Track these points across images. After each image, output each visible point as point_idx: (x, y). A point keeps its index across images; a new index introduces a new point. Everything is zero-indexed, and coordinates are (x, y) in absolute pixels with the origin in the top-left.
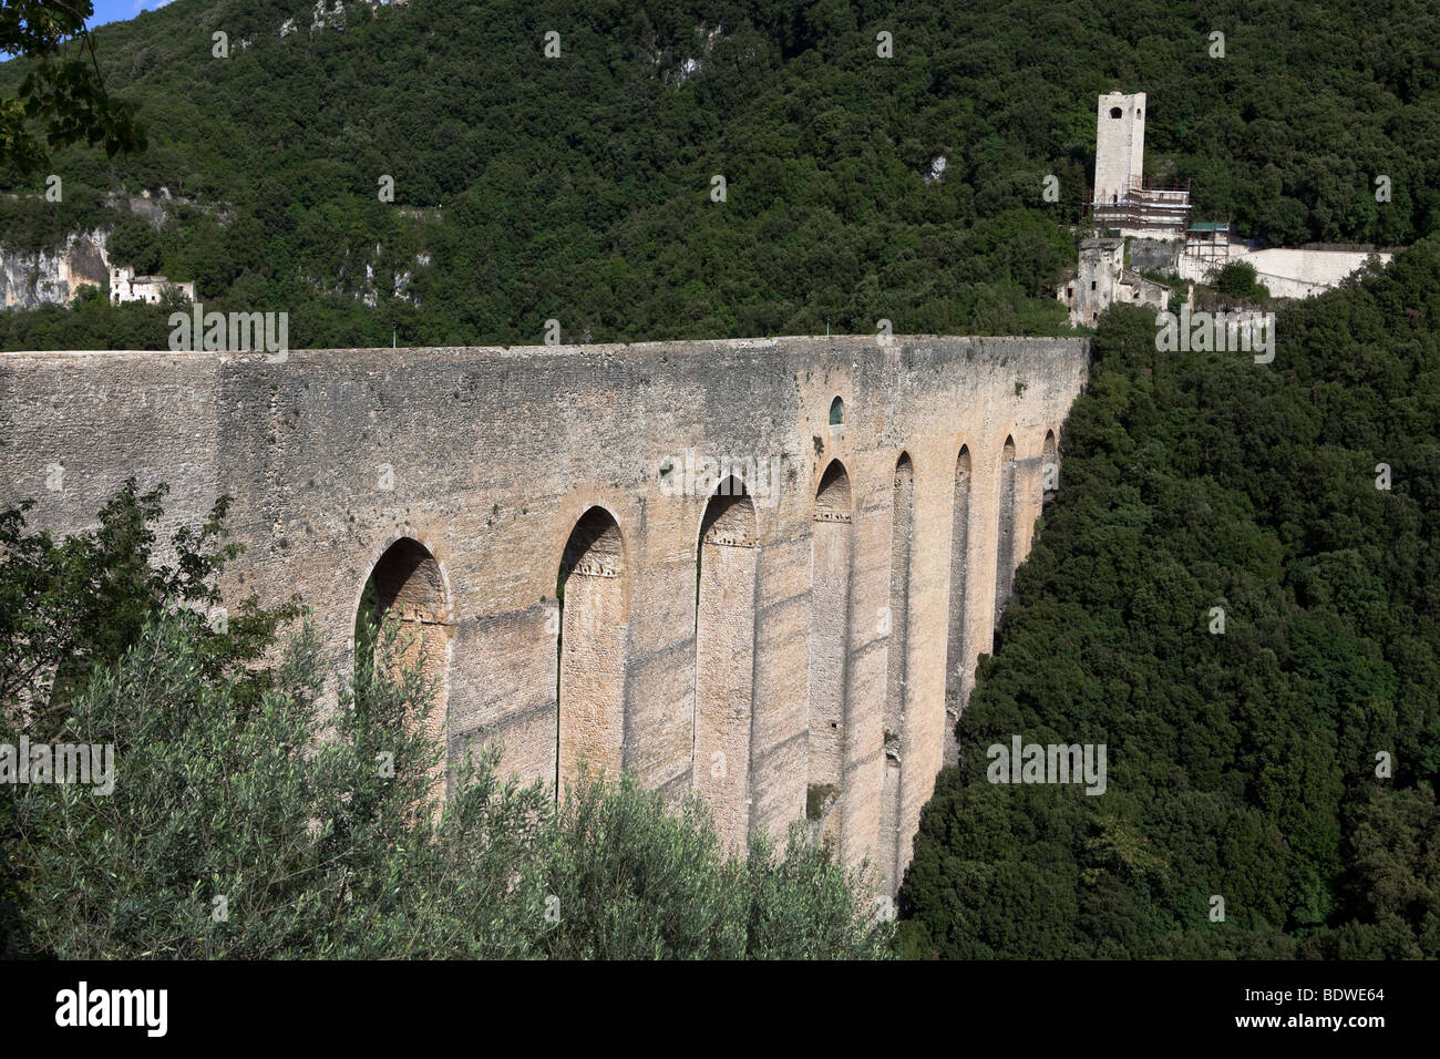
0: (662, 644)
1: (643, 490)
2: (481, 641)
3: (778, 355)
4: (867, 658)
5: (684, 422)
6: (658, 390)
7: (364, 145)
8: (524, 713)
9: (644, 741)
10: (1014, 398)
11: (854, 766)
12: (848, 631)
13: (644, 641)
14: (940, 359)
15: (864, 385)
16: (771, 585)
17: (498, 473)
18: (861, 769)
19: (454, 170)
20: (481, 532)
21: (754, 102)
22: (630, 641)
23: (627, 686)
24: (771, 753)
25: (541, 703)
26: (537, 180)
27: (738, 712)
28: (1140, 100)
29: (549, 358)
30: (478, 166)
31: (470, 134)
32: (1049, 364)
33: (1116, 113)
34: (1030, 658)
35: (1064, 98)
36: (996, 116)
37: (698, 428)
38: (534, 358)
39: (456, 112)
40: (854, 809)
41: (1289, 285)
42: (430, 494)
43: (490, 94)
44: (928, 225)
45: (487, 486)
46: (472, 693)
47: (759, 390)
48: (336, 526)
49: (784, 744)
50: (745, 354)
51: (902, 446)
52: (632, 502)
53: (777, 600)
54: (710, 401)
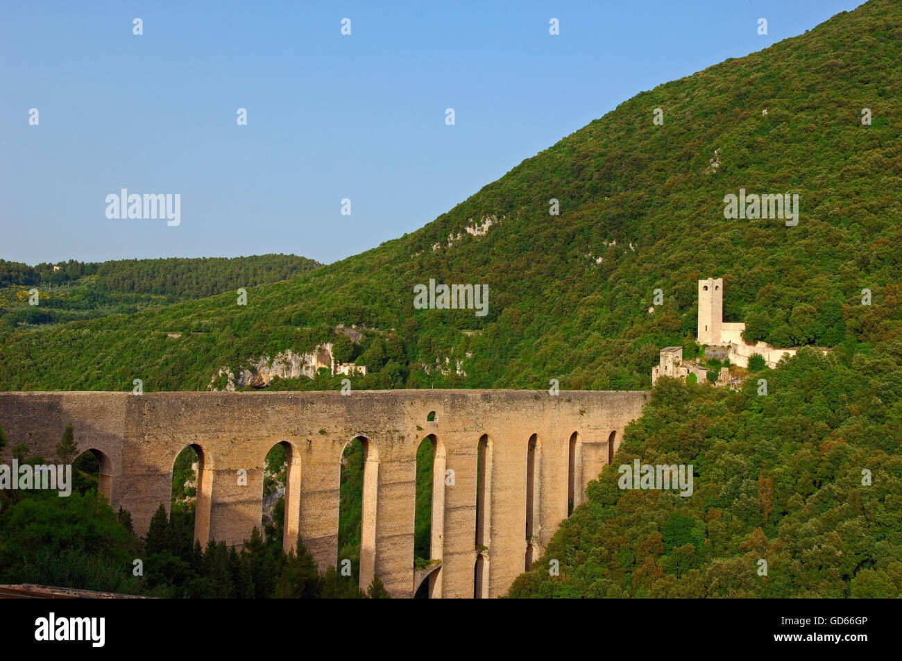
0: (320, 489)
1: (310, 438)
2: (227, 476)
3: (391, 395)
4: (459, 512)
5: (334, 417)
6: (317, 406)
8: (246, 501)
9: (309, 520)
10: (578, 416)
11: (452, 554)
12: (446, 500)
13: (311, 487)
14: (510, 399)
15: (452, 407)
16: (387, 476)
17: (236, 428)
18: (456, 556)
20: (228, 445)
22: (302, 485)
23: (301, 500)
24: (388, 538)
25: (254, 499)
28: (719, 282)
29: (261, 395)
32: (611, 403)
33: (707, 288)
37: (341, 419)
38: (254, 395)
40: (452, 571)
42: (206, 432)
43: (512, 276)
45: (231, 431)
46: (222, 491)
47: (378, 407)
48: (167, 438)
49: (398, 536)
50: (371, 396)
51: (484, 432)
52: (304, 441)
53: (392, 482)
54: (349, 411)
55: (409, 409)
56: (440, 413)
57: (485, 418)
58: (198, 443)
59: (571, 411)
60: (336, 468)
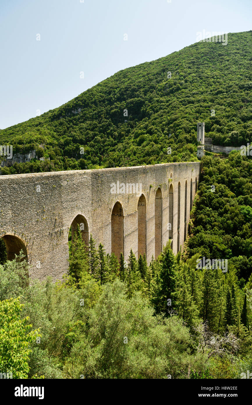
2: (128, 219)
3: (164, 166)
4: (175, 216)
5: (153, 179)
6: (150, 174)
7: (75, 135)
9: (149, 234)
11: (174, 234)
15: (174, 171)
19: (90, 138)
20: (127, 200)
21: (137, 126)
23: (146, 224)
24: (164, 234)
25: (136, 229)
26: (103, 140)
27: (159, 227)
28: (204, 124)
30: (93, 138)
31: (91, 133)
32: (196, 166)
33: (200, 126)
36: (180, 126)
39: (89, 130)
40: (174, 241)
41: (229, 152)
43: (94, 126)
46: (127, 228)
48: (108, 200)
51: (179, 181)
52: (147, 193)
53: (165, 208)
54: (156, 175)
55: (167, 173)
56: (172, 174)
57: (179, 175)
58: (119, 201)
59: (191, 171)
60: (154, 205)
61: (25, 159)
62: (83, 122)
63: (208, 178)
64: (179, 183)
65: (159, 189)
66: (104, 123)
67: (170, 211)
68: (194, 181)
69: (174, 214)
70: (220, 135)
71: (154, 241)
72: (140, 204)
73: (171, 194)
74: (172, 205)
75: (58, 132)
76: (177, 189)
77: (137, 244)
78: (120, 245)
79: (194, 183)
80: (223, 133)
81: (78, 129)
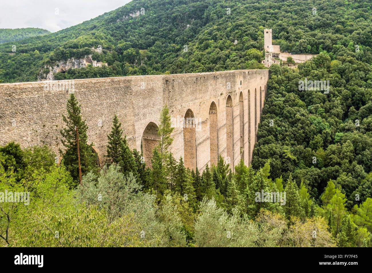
1: (219, 98)
3: (234, 73)
5: (223, 85)
6: (220, 80)
7: (134, 40)
10: (261, 80)
14: (252, 74)
15: (244, 78)
17: (200, 96)
19: (150, 43)
21: (201, 31)
25: (207, 138)
26: (164, 45)
27: (231, 136)
28: (271, 30)
30: (154, 43)
31: (152, 37)
32: (264, 74)
33: (267, 32)
34: (267, 124)
35: (257, 30)
36: (246, 33)
37: (225, 86)
39: (149, 34)
40: (245, 151)
41: (297, 60)
42: (192, 100)
43: (154, 31)
44: (237, 51)
45: (199, 98)
46: (199, 136)
47: (232, 80)
48: (180, 107)
50: (230, 73)
52: (218, 100)
54: (226, 82)
55: (237, 80)
56: (242, 81)
57: (249, 82)
58: (190, 108)
59: (260, 78)
60: (225, 113)
61: (81, 64)
62: (142, 26)
63: (277, 86)
64: (249, 91)
65: (229, 97)
66: (165, 28)
67: (240, 120)
68: (263, 88)
69: (244, 123)
70: (287, 43)
71: (226, 150)
72: (211, 112)
73: (241, 101)
74: (242, 114)
75: (115, 36)
76: (247, 97)
77: (209, 154)
78: (192, 154)
79: (263, 91)
80: (290, 41)
81: (137, 33)
